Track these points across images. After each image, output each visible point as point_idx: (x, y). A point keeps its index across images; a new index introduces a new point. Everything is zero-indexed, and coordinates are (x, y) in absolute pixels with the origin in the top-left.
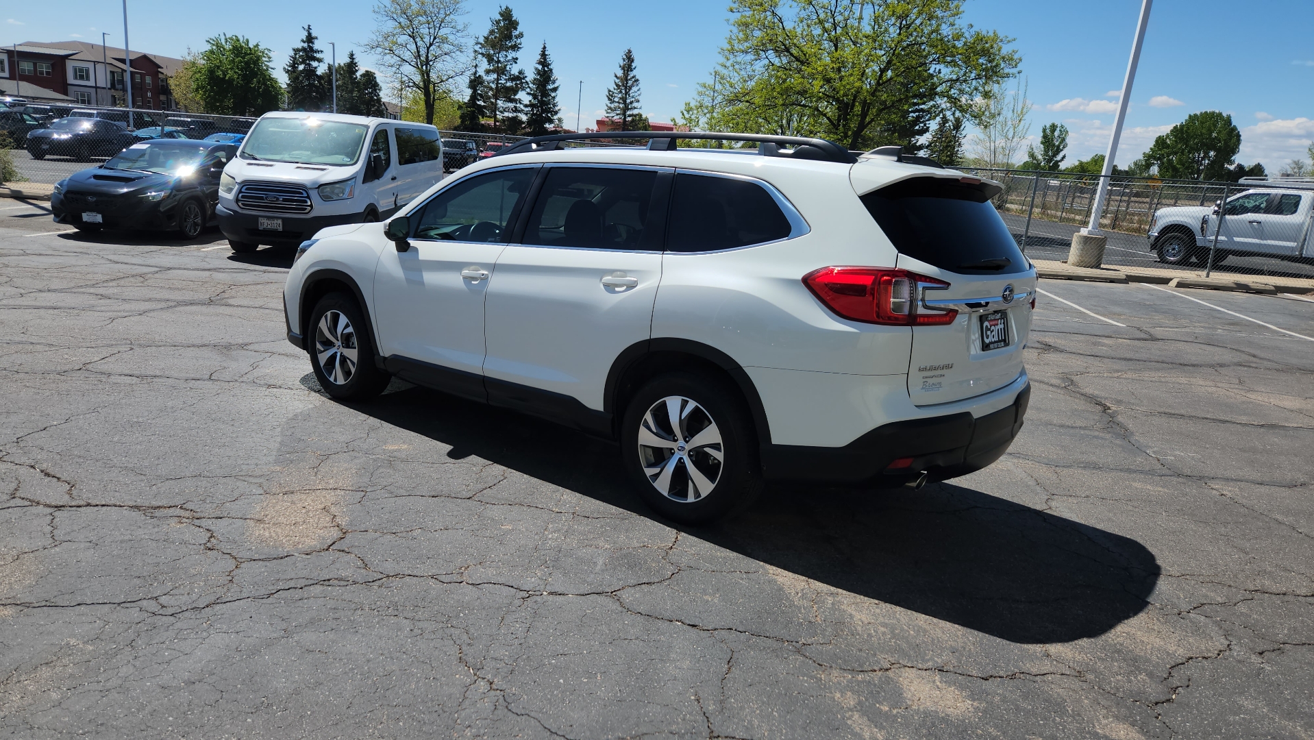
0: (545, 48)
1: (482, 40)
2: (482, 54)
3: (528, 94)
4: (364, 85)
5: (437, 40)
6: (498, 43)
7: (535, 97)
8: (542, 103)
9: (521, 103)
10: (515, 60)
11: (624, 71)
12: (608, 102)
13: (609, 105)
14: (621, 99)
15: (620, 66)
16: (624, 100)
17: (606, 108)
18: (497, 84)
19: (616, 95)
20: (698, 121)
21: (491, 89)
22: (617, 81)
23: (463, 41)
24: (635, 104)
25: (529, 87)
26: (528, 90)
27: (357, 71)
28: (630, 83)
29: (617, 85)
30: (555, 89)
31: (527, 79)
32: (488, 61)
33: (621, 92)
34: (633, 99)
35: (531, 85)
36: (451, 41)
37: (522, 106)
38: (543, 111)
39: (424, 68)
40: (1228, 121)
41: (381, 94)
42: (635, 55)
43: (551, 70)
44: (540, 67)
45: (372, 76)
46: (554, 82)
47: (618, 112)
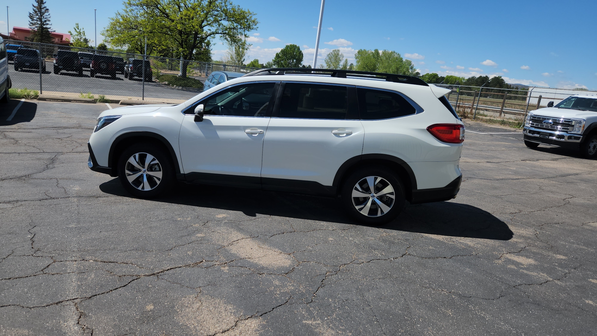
11: (39, 3)
12: (30, 20)
13: (31, 21)
14: (38, 18)
16: (40, 19)
17: (29, 23)
19: (34, 16)
20: (84, 34)
22: (34, 8)
24: (47, 22)
28: (43, 10)
29: (35, 11)
33: (37, 15)
34: (46, 19)
40: (299, 49)
47: (38, 26)
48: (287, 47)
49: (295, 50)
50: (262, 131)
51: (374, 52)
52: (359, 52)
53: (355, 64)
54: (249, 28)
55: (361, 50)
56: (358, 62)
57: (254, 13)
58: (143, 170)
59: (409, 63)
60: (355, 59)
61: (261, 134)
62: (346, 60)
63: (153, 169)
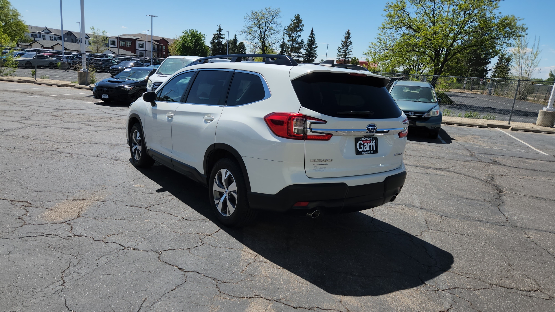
0: (312, 30)
1: (287, 28)
2: (286, 34)
3: (305, 50)
4: (239, 48)
5: (268, 29)
6: (293, 29)
7: (307, 51)
8: (310, 53)
9: (301, 54)
10: (300, 36)
11: (346, 39)
12: (338, 52)
13: (339, 53)
14: (343, 51)
15: (344, 37)
16: (345, 51)
17: (337, 55)
18: (292, 46)
19: (342, 49)
21: (289, 48)
22: (342, 43)
23: (279, 29)
24: (350, 53)
25: (305, 47)
26: (305, 48)
27: (237, 42)
28: (348, 44)
29: (342, 45)
30: (316, 48)
31: (304, 44)
32: (289, 37)
33: (344, 48)
34: (349, 51)
35: (306, 46)
36: (274, 29)
37: (302, 55)
38: (310, 57)
39: (263, 40)
41: (246, 51)
42: (351, 32)
43: (315, 39)
44: (310, 38)
45: (243, 44)
46: (315, 44)
47: (342, 56)
50: (173, 115)
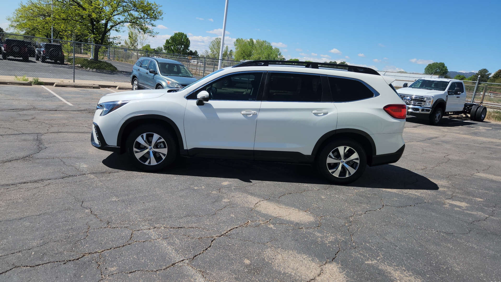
40: (186, 36)
48: (176, 34)
49: (183, 37)
50: (256, 112)
51: (249, 40)
52: (237, 40)
53: (234, 50)
54: (155, 18)
55: (239, 39)
56: (237, 49)
57: (159, 6)
58: (149, 147)
59: (277, 50)
60: (234, 46)
61: (255, 115)
62: (227, 47)
63: (159, 146)
